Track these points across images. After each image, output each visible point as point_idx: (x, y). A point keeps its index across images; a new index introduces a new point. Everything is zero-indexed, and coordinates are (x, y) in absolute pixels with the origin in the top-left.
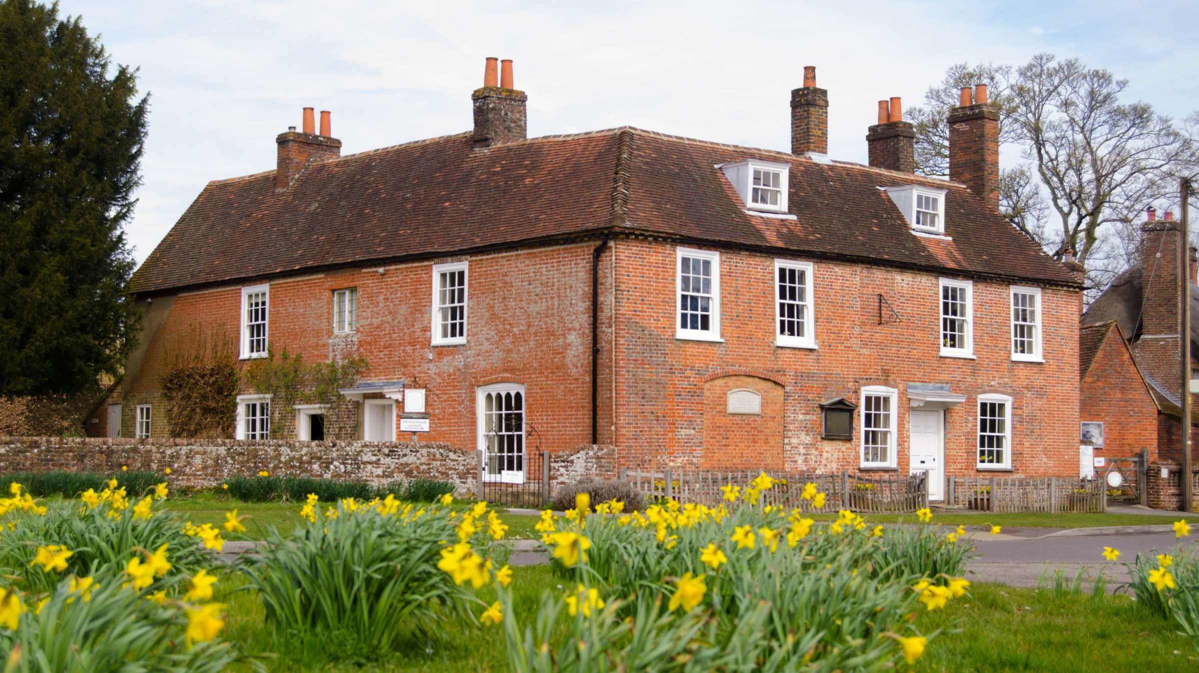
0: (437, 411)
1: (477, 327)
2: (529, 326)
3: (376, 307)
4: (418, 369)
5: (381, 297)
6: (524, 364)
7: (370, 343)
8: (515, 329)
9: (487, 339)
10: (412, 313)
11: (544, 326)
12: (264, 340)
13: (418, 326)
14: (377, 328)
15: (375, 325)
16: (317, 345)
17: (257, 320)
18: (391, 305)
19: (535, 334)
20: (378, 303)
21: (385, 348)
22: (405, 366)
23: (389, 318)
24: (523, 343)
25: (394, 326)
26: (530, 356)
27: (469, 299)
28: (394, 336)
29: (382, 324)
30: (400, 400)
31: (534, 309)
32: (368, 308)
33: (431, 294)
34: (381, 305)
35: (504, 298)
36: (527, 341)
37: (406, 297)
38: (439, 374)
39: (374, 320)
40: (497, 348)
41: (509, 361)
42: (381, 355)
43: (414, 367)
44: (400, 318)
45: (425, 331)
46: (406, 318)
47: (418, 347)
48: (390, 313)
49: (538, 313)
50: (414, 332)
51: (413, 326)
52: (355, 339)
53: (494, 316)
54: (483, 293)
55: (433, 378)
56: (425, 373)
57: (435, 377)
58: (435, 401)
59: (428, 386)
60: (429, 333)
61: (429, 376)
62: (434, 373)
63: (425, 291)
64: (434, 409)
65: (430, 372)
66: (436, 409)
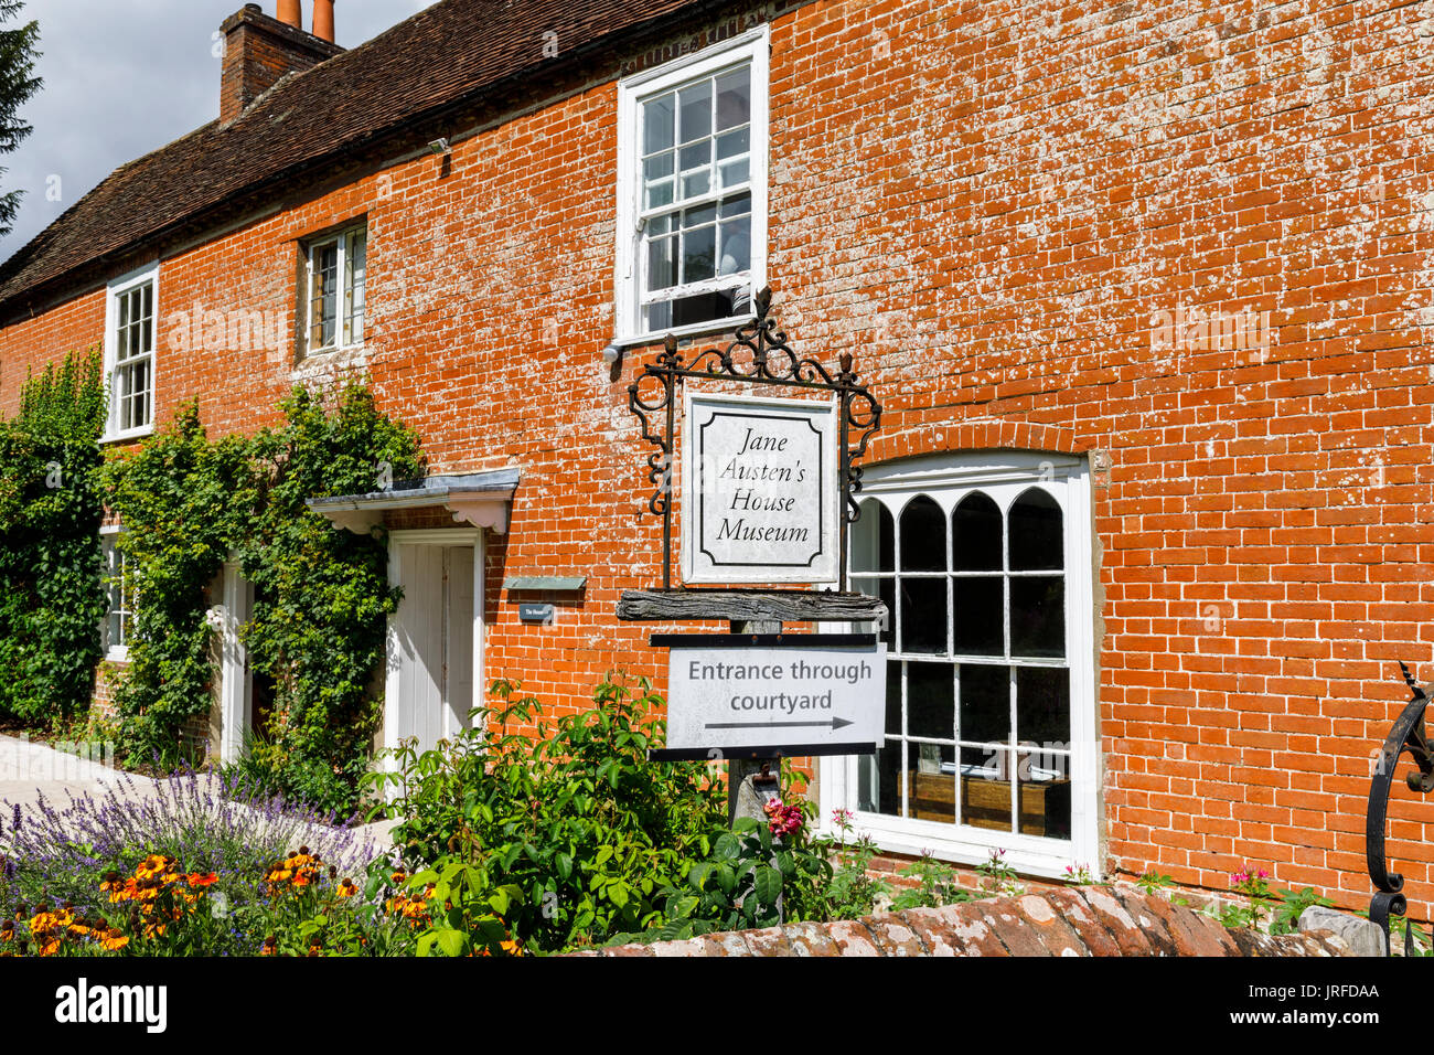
0: (635, 568)
1: (815, 252)
2: (1122, 198)
3: (423, 258)
4: (562, 428)
5: (439, 227)
6: (1090, 368)
7: (404, 368)
8: (1027, 227)
9: (869, 290)
10: (540, 255)
11: (1223, 178)
12: (148, 394)
13: (564, 286)
14: (426, 317)
15: (421, 310)
16: (263, 390)
17: (135, 351)
18: (471, 243)
19: (1165, 225)
20: (428, 246)
21: (450, 373)
22: (517, 424)
23: (464, 285)
24: (1080, 279)
25: (478, 306)
26: (1126, 330)
27: (774, 157)
28: (479, 334)
29: (441, 304)
30: (500, 530)
31: (1148, 116)
32: (400, 265)
33: (613, 178)
34: (438, 251)
35: (964, 112)
36: (1107, 264)
37: (521, 206)
39: (417, 298)
40: (925, 316)
41: (990, 364)
42: (439, 397)
43: (550, 423)
44: (499, 276)
45: (591, 302)
46: (521, 274)
47: (562, 357)
48: (468, 266)
49: (1179, 128)
50: (550, 312)
51: (547, 292)
52: (360, 361)
53: (903, 196)
54: (846, 119)
55: (622, 456)
56: (589, 441)
57: (628, 449)
58: (631, 534)
59: (601, 483)
60: (605, 307)
61: (605, 450)
62: (623, 436)
63: (591, 174)
64: (622, 559)
65: (610, 436)
66: (633, 561)
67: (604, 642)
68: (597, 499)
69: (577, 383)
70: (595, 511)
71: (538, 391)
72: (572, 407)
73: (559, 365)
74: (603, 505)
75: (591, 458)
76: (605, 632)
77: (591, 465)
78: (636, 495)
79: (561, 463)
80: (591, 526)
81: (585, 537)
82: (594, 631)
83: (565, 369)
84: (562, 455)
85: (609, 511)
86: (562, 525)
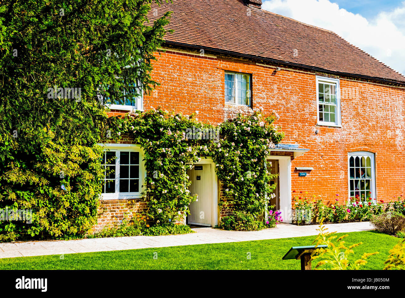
1: (348, 118)
4: (307, 138)
6: (375, 143)
9: (354, 126)
11: (385, 124)
13: (307, 110)
14: (273, 106)
19: (381, 127)
21: (280, 121)
25: (288, 108)
26: (378, 138)
38: (323, 143)
41: (367, 140)
43: (304, 136)
45: (312, 115)
49: (382, 117)
50: (304, 114)
53: (358, 114)
55: (319, 145)
56: (313, 141)
57: (320, 144)
58: (321, 159)
59: (315, 150)
60: (315, 117)
61: (316, 144)
62: (319, 142)
63: (311, 90)
64: (319, 164)
65: (316, 141)
66: (321, 165)
67: (316, 180)
68: (314, 153)
69: (310, 130)
70: (314, 155)
71: (302, 129)
72: (309, 134)
73: (306, 125)
74: (315, 154)
75: (313, 145)
76: (316, 178)
77: (313, 146)
78: (321, 153)
79: (307, 145)
80: (313, 157)
81: (312, 160)
82: (314, 178)
83: (307, 126)
84: (307, 143)
85: (317, 155)
86: (307, 157)
